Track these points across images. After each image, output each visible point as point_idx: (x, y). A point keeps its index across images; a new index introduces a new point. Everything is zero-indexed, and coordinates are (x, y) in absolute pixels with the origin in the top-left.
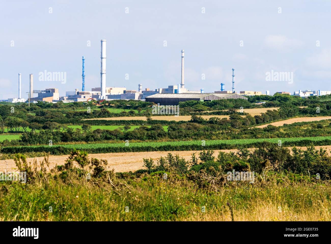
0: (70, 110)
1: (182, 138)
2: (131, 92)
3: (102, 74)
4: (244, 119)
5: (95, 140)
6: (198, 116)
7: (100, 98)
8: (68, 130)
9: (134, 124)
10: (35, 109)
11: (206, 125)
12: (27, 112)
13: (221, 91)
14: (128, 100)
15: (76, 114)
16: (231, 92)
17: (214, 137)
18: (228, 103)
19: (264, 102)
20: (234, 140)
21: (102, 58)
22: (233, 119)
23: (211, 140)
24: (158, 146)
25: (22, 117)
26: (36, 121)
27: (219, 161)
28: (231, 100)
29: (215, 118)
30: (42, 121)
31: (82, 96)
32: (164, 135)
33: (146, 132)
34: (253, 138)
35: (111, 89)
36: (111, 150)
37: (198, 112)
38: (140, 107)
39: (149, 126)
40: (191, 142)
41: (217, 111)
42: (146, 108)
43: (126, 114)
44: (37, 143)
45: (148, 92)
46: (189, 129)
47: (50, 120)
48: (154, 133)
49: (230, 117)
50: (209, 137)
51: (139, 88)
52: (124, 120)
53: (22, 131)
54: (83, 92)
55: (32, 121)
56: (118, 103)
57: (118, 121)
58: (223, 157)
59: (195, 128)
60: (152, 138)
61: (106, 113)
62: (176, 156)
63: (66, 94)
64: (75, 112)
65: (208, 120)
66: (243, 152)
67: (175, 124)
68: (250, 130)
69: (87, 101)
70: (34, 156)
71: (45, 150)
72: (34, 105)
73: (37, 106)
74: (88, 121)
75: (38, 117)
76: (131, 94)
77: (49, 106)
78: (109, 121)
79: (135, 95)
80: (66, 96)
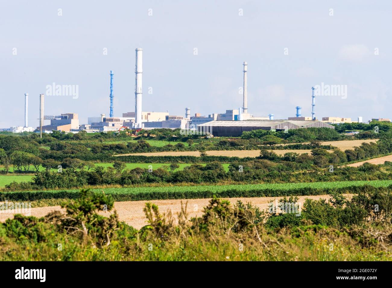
0: (97, 142)
1: (250, 180)
2: (175, 118)
3: (136, 94)
4: (331, 155)
5: (133, 183)
6: (269, 151)
7: (134, 126)
8: (97, 169)
9: (183, 161)
10: (50, 142)
11: (280, 163)
12: (39, 145)
13: (296, 116)
14: (173, 129)
15: (104, 148)
16: (311, 119)
17: (293, 179)
18: (309, 133)
19: (357, 132)
20: (319, 183)
21: (137, 73)
22: (316, 154)
23: (288, 184)
24: (219, 191)
25: (33, 152)
26: (51, 157)
27: (305, 211)
28: (312, 130)
29: (291, 154)
30: (59, 157)
31: (110, 124)
32: (225, 176)
33: (201, 172)
34: (345, 180)
35: (149, 114)
36: (156, 196)
37: (269, 145)
38: (190, 138)
39: (203, 163)
40: (262, 186)
41: (295, 144)
42: (198, 140)
43: (173, 148)
44: (55, 186)
45: (199, 118)
46: (257, 168)
47: (70, 156)
48: (212, 174)
49: (312, 153)
50: (286, 179)
51: (186, 112)
52: (170, 156)
53: (32, 170)
54: (112, 118)
55: (47, 157)
56: (160, 133)
57: (162, 157)
58: (311, 206)
59: (266, 167)
60: (209, 180)
61: (145, 146)
62: (247, 204)
63: (89, 121)
64: (104, 145)
65: (283, 156)
66: (337, 199)
67: (239, 161)
68: (340, 169)
69: (118, 131)
70: (54, 204)
71: (68, 196)
72: (48, 135)
73: (52, 138)
74: (122, 157)
75: (55, 151)
76: (175, 121)
77: (67, 137)
78: (149, 157)
79: (181, 122)
80: (89, 124)
